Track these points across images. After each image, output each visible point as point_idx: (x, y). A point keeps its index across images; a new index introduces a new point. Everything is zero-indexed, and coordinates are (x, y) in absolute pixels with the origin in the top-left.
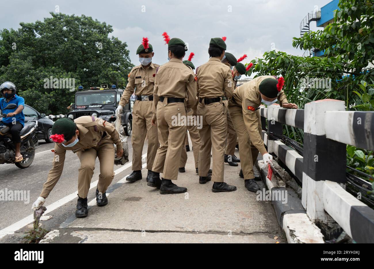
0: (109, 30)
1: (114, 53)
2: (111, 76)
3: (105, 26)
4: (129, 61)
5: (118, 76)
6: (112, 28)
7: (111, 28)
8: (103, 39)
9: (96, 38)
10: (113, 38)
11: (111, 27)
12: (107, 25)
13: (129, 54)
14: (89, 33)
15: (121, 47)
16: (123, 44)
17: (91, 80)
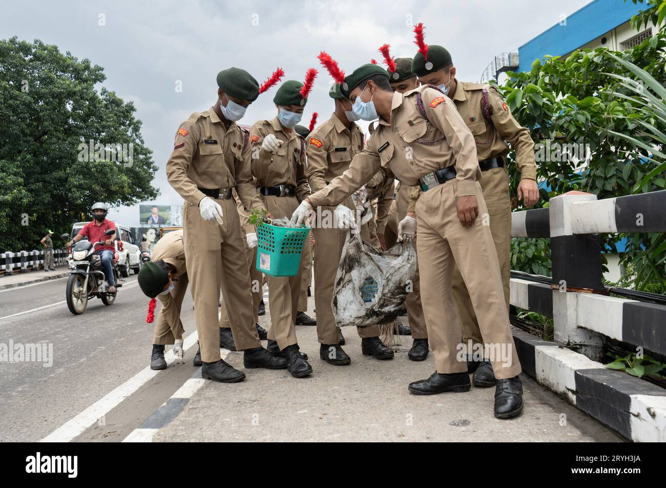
0: (96, 75)
1: (104, 123)
2: (97, 171)
3: (87, 68)
4: (140, 143)
5: (112, 169)
6: (103, 72)
7: (101, 72)
8: (79, 91)
9: (64, 89)
10: (104, 92)
11: (102, 69)
12: (92, 66)
13: (139, 127)
14: (49, 78)
15: (122, 112)
16: (126, 106)
17: (51, 178)
